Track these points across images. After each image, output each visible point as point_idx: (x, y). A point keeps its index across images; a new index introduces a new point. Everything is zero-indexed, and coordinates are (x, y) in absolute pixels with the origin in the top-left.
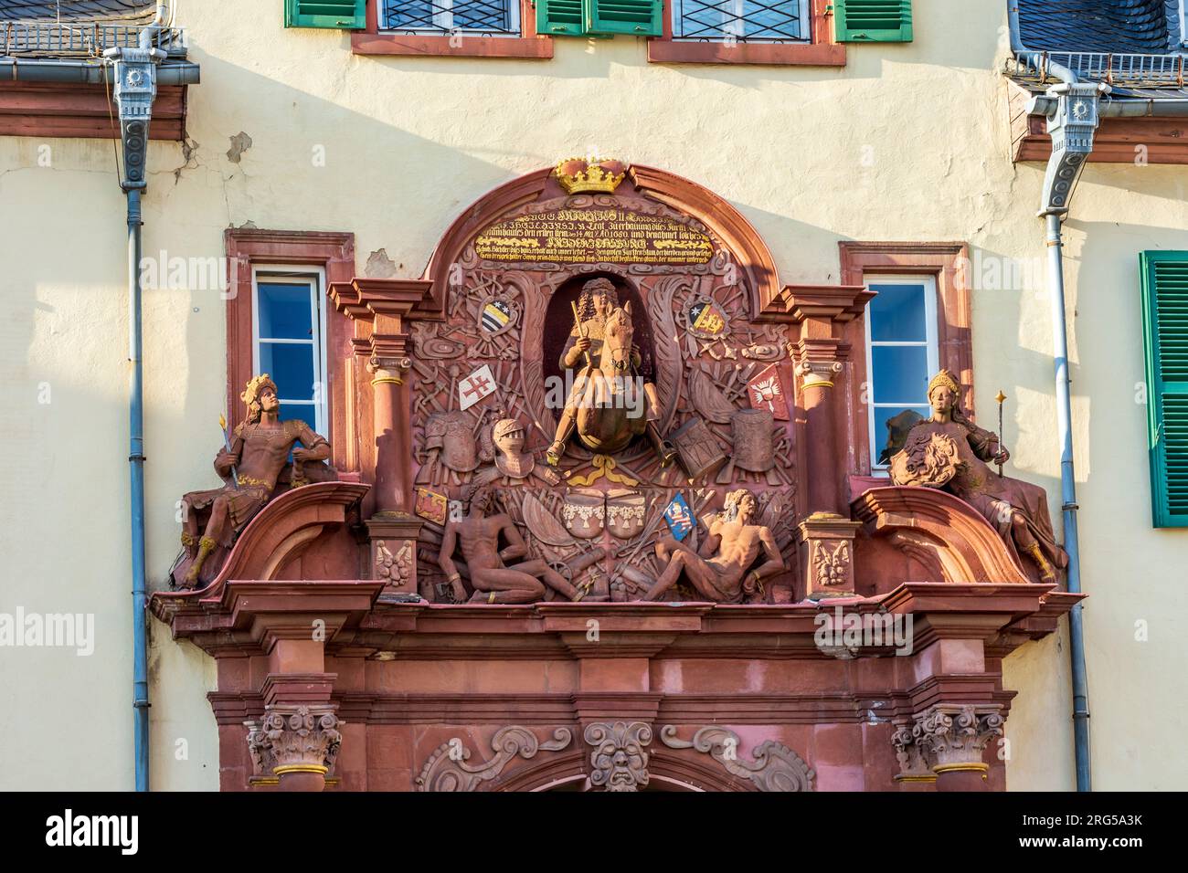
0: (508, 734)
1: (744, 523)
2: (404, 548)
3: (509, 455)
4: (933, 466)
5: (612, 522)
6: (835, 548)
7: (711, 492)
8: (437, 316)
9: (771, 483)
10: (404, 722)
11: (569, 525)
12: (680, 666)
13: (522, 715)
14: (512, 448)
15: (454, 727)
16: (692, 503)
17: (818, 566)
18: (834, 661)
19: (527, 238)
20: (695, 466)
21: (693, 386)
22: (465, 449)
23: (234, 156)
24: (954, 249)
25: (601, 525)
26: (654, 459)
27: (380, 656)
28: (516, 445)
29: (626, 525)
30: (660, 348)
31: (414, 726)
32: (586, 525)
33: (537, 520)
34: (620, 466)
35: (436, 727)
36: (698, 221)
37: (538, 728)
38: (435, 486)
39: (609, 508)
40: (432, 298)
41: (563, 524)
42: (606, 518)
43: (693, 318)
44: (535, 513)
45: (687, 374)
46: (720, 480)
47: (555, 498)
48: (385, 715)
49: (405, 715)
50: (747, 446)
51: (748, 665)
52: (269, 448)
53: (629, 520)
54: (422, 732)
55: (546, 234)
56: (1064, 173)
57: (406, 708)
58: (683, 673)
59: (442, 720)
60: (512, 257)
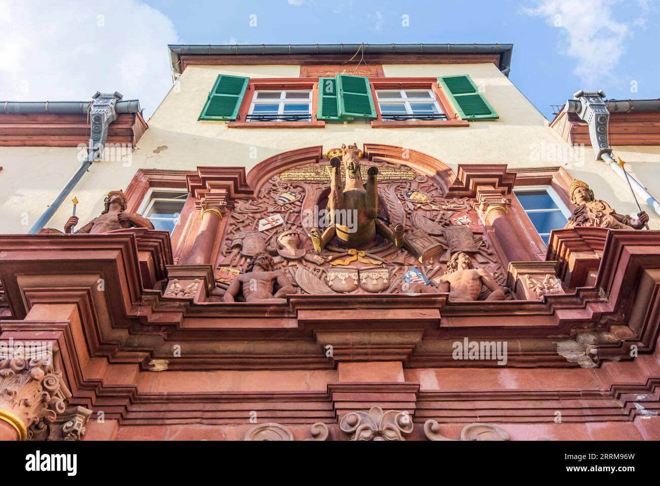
0: (263, 432)
1: (464, 269)
2: (193, 284)
3: (288, 247)
4: (594, 218)
5: (364, 281)
6: (544, 280)
7: (438, 267)
8: (251, 196)
9: (480, 261)
10: (160, 422)
11: (331, 283)
12: (434, 374)
13: (280, 414)
14: (290, 242)
15: (210, 427)
16: (425, 273)
17: (533, 289)
18: (580, 370)
19: (309, 172)
20: (421, 248)
21: (413, 220)
22: (257, 244)
23: (157, 151)
24: (556, 169)
25: (356, 282)
26: (392, 251)
27: (154, 366)
28: (292, 240)
29: (375, 282)
30: (391, 207)
31: (168, 427)
32: (344, 282)
33: (307, 281)
34: (368, 254)
35: (191, 427)
36: (405, 166)
37: (296, 428)
38: (233, 266)
39: (361, 275)
40: (248, 185)
41: (327, 283)
42: (359, 280)
43: (409, 196)
44: (304, 277)
45: (408, 216)
46: (442, 259)
47: (321, 271)
48: (141, 415)
49: (161, 415)
50: (456, 239)
51: (499, 373)
52: (107, 222)
53: (376, 279)
54: (175, 432)
55: (319, 171)
56: (600, 129)
57: (164, 407)
58: (438, 380)
59: (198, 420)
60: (300, 179)
